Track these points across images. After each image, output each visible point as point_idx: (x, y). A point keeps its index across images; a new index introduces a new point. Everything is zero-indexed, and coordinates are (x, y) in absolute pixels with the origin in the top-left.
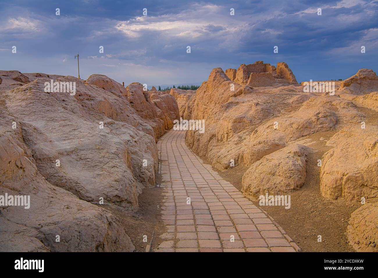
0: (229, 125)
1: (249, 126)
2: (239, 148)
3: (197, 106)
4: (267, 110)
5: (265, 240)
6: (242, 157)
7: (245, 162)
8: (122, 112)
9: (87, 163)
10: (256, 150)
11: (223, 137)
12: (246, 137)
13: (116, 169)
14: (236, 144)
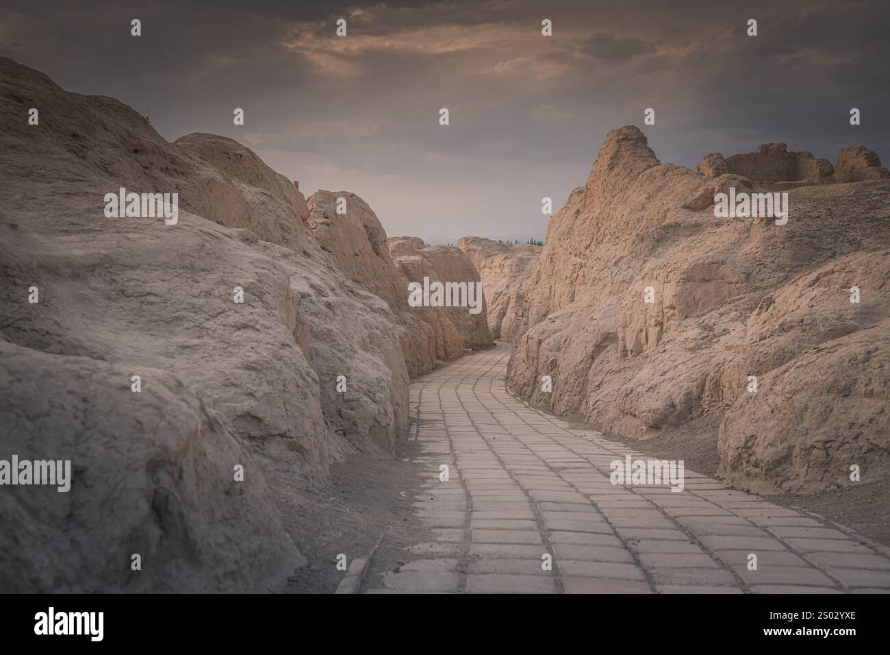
0: (666, 292)
1: (738, 294)
2: (704, 358)
3: (551, 261)
4: (810, 237)
5: (824, 571)
6: (717, 384)
7: (725, 401)
8: (288, 237)
9: (144, 307)
10: (772, 351)
11: (643, 341)
12: (730, 326)
13: (250, 333)
14: (692, 350)
